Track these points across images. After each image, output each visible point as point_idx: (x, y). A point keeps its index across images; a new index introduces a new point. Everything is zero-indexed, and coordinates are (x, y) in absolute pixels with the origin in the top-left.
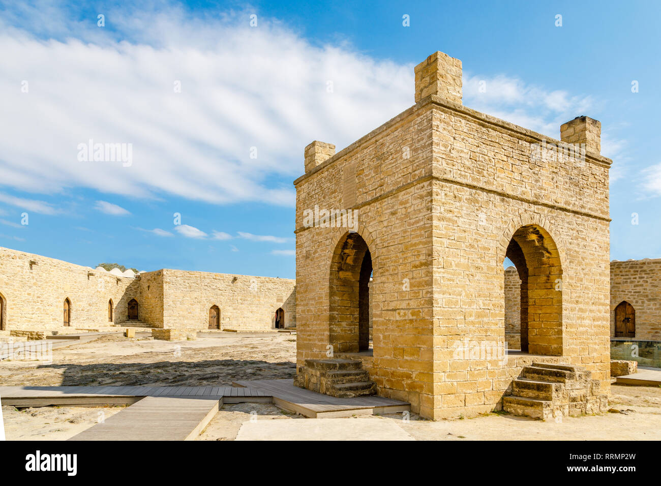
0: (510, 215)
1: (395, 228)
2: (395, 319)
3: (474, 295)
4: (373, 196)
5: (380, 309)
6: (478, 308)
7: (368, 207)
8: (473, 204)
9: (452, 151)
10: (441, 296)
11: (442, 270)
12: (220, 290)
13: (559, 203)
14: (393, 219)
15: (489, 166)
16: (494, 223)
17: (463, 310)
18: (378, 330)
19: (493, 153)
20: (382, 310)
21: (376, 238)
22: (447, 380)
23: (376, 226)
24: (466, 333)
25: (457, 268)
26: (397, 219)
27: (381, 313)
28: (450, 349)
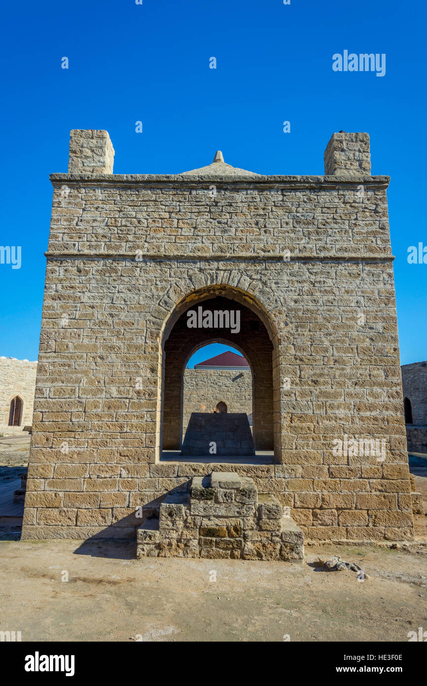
0: (171, 279)
3: (102, 382)
6: (108, 396)
8: (107, 274)
9: (79, 223)
10: (49, 384)
11: (54, 354)
12: (226, 386)
13: (269, 251)
15: (136, 230)
16: (142, 292)
17: (84, 400)
19: (144, 214)
22: (47, 488)
24: (84, 428)
25: (76, 351)
28: (56, 450)
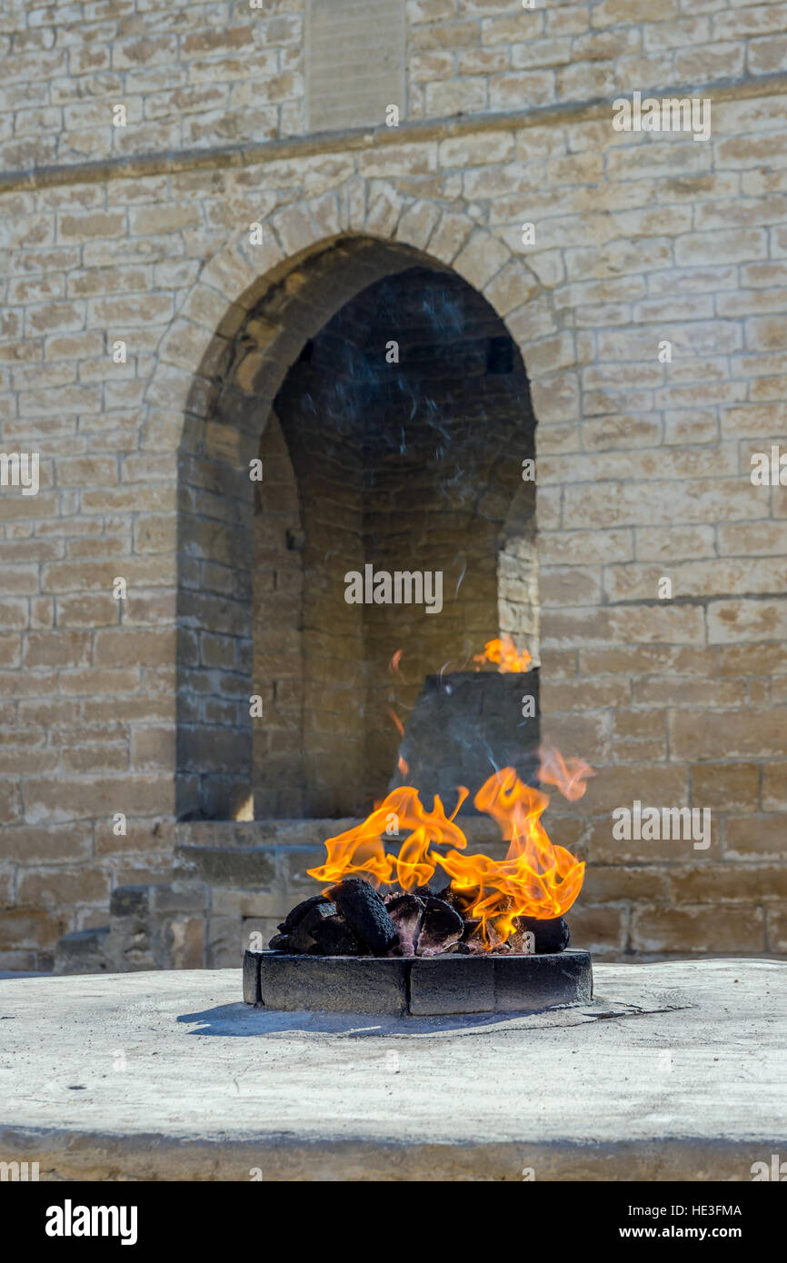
1: (694, 247)
2: (699, 640)
4: (541, 98)
5: (596, 595)
7: (505, 141)
14: (684, 208)
18: (578, 694)
20: (605, 601)
21: (565, 282)
23: (565, 229)
26: (710, 210)
27: (604, 618)
